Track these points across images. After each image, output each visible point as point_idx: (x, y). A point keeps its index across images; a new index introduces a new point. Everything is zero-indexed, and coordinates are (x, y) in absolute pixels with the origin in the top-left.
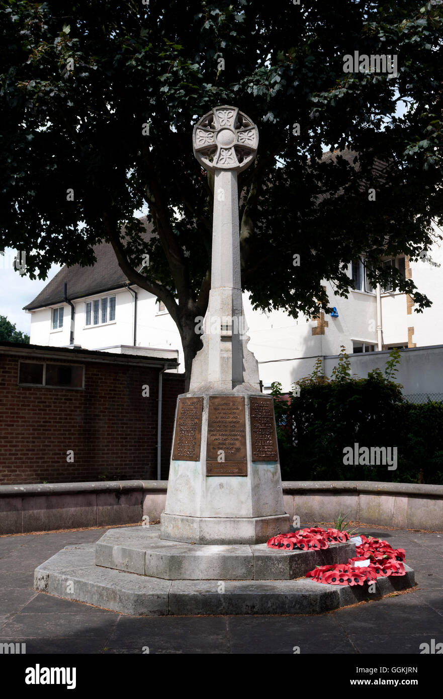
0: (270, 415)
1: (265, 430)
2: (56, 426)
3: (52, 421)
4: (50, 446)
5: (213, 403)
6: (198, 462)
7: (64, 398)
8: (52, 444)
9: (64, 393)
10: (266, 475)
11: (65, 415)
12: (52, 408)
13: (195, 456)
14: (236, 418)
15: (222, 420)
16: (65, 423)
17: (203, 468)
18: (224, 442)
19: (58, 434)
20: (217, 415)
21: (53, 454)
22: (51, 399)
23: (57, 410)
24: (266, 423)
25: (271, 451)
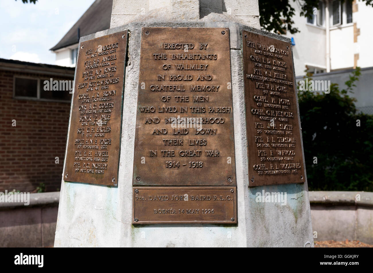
0: (287, 79)
1: (277, 112)
2: (50, 135)
3: (47, 130)
4: (45, 152)
5: (152, 45)
6: (113, 189)
7: (57, 110)
8: (47, 151)
9: (57, 105)
10: (281, 218)
11: (59, 125)
12: (47, 118)
13: (107, 174)
14: (209, 79)
15: (174, 84)
16: (59, 132)
17: (124, 205)
18: (178, 138)
19: (53, 142)
20: (163, 73)
21: (49, 159)
22: (46, 110)
23: (51, 121)
24: (279, 97)
25: (290, 161)
